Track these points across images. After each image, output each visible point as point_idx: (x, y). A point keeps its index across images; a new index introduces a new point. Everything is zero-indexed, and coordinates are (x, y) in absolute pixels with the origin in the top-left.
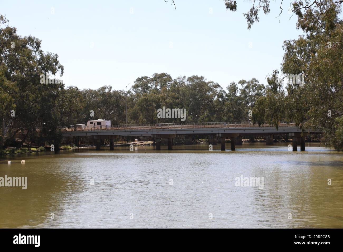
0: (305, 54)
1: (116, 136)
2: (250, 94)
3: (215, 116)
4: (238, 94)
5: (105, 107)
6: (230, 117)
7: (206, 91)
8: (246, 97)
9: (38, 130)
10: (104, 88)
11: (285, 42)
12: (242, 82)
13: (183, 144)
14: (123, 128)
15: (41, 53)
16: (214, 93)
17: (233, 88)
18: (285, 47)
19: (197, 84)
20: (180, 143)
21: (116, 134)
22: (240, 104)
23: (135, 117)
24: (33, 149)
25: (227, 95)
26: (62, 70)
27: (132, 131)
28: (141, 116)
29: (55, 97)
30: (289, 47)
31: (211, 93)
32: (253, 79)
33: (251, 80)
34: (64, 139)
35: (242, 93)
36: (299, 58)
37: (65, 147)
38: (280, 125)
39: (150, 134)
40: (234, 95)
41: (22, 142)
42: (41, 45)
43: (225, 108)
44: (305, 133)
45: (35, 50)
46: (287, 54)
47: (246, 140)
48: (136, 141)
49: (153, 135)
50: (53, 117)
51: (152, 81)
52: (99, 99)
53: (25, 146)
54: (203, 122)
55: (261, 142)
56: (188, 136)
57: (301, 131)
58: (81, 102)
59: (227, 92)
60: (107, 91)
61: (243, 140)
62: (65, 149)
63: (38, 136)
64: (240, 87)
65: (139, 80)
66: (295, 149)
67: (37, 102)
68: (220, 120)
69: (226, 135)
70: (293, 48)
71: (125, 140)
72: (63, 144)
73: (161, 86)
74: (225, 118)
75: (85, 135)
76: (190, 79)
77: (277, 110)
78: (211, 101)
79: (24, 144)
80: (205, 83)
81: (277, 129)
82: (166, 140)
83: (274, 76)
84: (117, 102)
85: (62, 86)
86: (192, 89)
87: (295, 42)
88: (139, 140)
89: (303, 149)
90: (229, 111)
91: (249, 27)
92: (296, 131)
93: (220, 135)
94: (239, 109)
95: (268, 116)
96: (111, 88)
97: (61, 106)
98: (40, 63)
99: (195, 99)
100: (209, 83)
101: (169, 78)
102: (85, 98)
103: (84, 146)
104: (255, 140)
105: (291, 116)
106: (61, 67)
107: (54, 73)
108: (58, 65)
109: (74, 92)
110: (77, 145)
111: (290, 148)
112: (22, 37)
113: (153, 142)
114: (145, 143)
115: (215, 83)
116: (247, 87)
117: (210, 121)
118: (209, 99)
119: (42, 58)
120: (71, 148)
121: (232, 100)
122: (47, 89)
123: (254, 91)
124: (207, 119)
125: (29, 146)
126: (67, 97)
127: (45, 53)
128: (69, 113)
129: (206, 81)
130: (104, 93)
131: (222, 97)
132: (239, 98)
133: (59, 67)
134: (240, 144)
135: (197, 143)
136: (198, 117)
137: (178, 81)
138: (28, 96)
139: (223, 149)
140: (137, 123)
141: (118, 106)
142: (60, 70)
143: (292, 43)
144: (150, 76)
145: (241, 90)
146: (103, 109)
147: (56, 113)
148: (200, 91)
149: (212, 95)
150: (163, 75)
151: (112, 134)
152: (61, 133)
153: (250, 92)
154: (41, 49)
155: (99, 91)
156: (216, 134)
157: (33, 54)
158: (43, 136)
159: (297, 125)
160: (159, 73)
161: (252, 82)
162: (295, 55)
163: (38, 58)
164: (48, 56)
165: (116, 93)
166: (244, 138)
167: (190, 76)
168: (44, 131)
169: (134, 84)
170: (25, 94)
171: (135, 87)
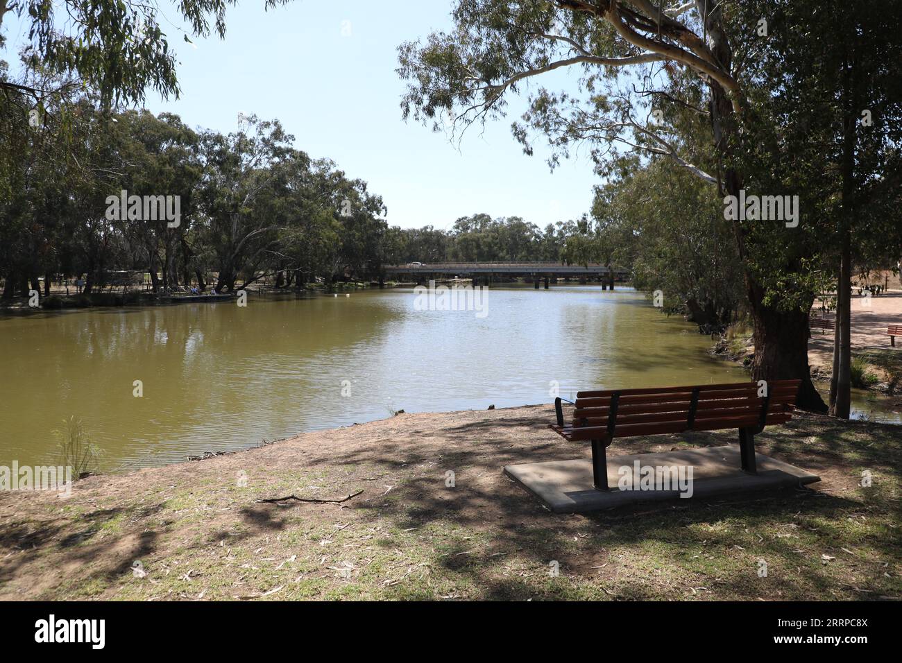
0: (613, 198)
1: (436, 273)
2: (567, 235)
3: (532, 255)
4: (555, 235)
5: (427, 245)
6: (546, 256)
7: (525, 231)
8: (563, 237)
9: (364, 266)
10: (426, 228)
11: (594, 186)
12: (559, 224)
13: (500, 282)
14: (443, 266)
15: (367, 195)
16: (532, 233)
17: (550, 229)
18: (594, 191)
19: (516, 224)
20: (498, 281)
21: (435, 271)
22: (556, 244)
23: (455, 255)
24: (359, 284)
25: (544, 236)
26: (386, 211)
27: (450, 268)
28: (461, 255)
29: (379, 236)
30: (598, 191)
31: (528, 233)
32: (570, 221)
33: (567, 221)
34: (388, 275)
35: (559, 234)
36: (607, 202)
37: (389, 282)
38: (589, 265)
39: (467, 272)
40: (551, 236)
41: (351, 277)
42: (367, 187)
43: (542, 248)
44: (613, 274)
45: (362, 191)
46: (596, 198)
47: (562, 279)
48: (456, 279)
49: (471, 273)
50: (377, 254)
51: (472, 221)
52: (421, 238)
53: (353, 281)
54: (521, 261)
55: (576, 281)
56: (505, 274)
57: (609, 271)
58: (404, 240)
59: (545, 232)
60: (429, 230)
61: (558, 279)
62: (389, 285)
63: (364, 271)
64: (557, 228)
65: (460, 220)
66: (604, 288)
67: (362, 241)
68: (537, 259)
69: (540, 275)
70: (602, 192)
71: (445, 277)
72: (388, 280)
73: (481, 226)
74: (542, 258)
75: (406, 272)
76: (510, 220)
77: (584, 250)
78: (529, 241)
79: (352, 279)
80: (524, 224)
81: (587, 269)
82: (483, 277)
83: (584, 219)
84: (438, 241)
85: (386, 225)
86: (510, 229)
87: (604, 186)
88: (459, 277)
89: (612, 288)
90: (545, 250)
91: (552, 172)
92: (606, 271)
93: (534, 274)
94: (555, 250)
95: (576, 256)
96: (433, 227)
97: (385, 244)
98: (366, 204)
99: (513, 238)
100: (527, 223)
101: (489, 219)
102: (408, 236)
103: (407, 282)
104: (570, 279)
105: (597, 257)
106: (385, 208)
107: (378, 214)
108: (382, 206)
109: (397, 231)
110: (400, 281)
111: (601, 287)
112: (350, 180)
113: (471, 280)
114: (465, 280)
115: (533, 224)
116: (564, 228)
117: (528, 260)
118: (527, 240)
119: (368, 200)
120: (395, 284)
121: (548, 240)
122: (372, 228)
123: (570, 232)
124: (525, 258)
125: (356, 281)
126: (390, 236)
127: (371, 195)
128: (393, 251)
129: (525, 222)
130: (426, 232)
131: (539, 237)
132: (556, 239)
133: (383, 208)
134: (555, 283)
135: (514, 281)
136: (516, 256)
137: (498, 222)
138: (354, 235)
139: (537, 287)
140: (457, 261)
141: (439, 245)
142: (384, 210)
143: (600, 187)
144: (471, 216)
145: (558, 231)
146: (425, 248)
147: (380, 251)
148: (518, 232)
149: (530, 235)
150: (483, 215)
151: (432, 271)
152: (385, 270)
153: (567, 232)
154: (366, 191)
155: (422, 230)
156: (530, 273)
157: (360, 196)
158: (369, 272)
159: (606, 266)
160: (479, 214)
161: (568, 224)
162: (604, 198)
163: (365, 199)
164: (374, 198)
165: (437, 232)
166: (560, 277)
167: (510, 217)
168: (369, 267)
169: (455, 224)
170: (351, 233)
171: (457, 227)
